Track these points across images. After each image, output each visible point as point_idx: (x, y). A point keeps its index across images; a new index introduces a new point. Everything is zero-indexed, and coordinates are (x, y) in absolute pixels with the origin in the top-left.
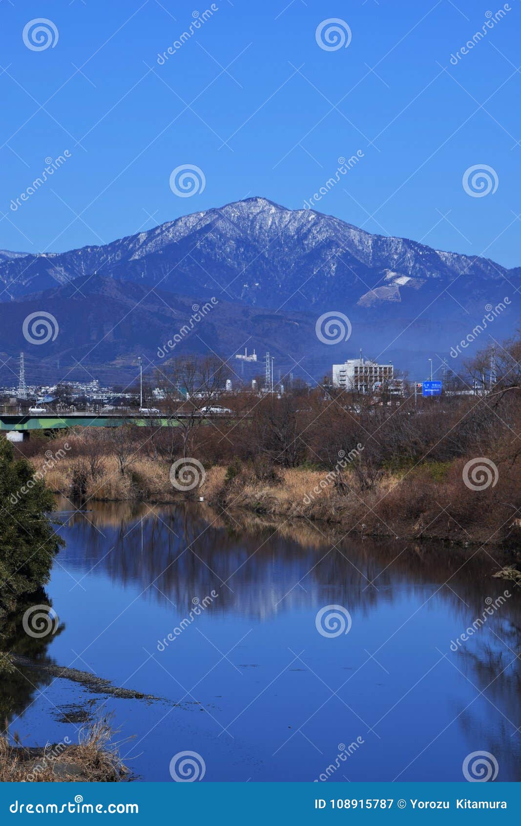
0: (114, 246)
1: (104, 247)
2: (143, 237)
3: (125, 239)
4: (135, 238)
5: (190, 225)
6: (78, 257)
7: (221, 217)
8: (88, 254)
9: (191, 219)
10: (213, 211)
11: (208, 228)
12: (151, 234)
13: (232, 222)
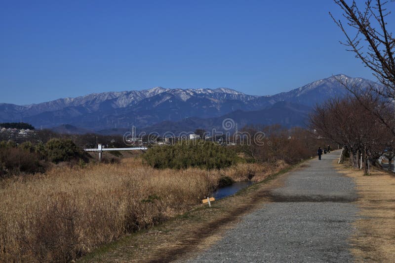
0: (291, 92)
1: (287, 93)
2: (301, 89)
3: (295, 90)
4: (298, 89)
5: (317, 84)
6: (279, 96)
7: (328, 81)
8: (282, 95)
9: (318, 82)
10: (325, 79)
11: (324, 85)
12: (303, 88)
13: (332, 83)
